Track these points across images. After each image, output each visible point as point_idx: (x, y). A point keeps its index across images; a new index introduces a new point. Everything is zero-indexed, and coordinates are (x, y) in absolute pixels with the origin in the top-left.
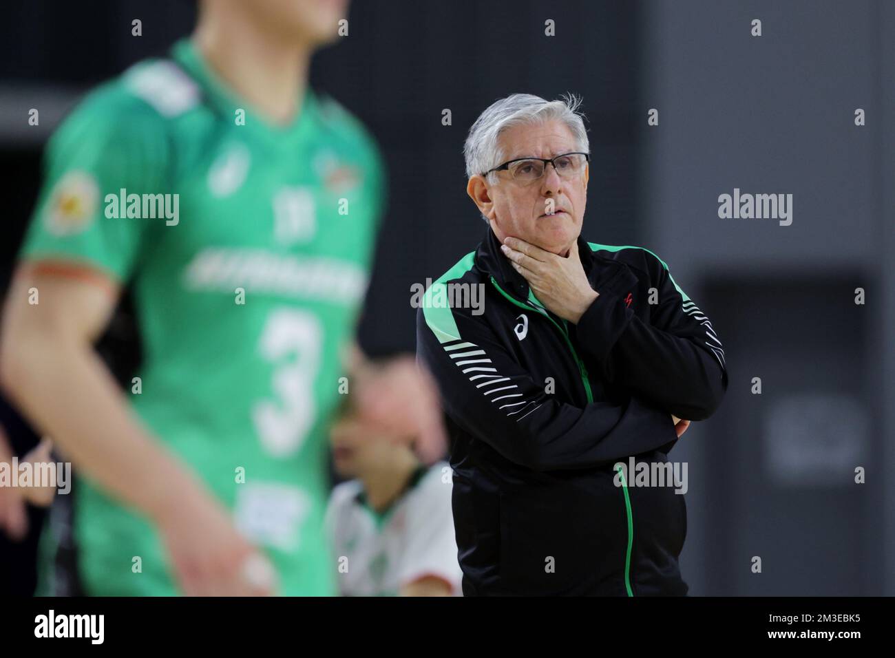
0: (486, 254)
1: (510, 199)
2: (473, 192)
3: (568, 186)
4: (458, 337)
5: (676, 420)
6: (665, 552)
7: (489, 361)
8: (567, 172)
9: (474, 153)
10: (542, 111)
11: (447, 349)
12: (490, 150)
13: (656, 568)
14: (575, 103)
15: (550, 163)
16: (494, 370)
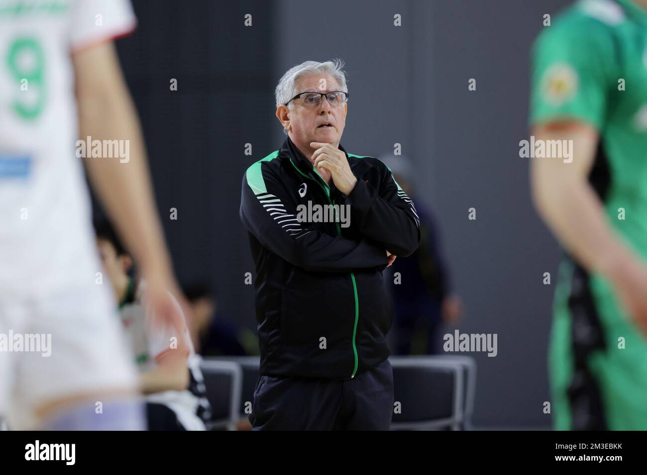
0: (286, 150)
1: (300, 116)
2: (280, 115)
3: (334, 110)
4: (265, 191)
5: (389, 254)
6: (378, 329)
7: (282, 205)
8: (335, 103)
9: (281, 92)
10: (321, 67)
11: (258, 198)
12: (290, 88)
13: (372, 337)
14: (340, 65)
15: (324, 96)
16: (285, 211)
